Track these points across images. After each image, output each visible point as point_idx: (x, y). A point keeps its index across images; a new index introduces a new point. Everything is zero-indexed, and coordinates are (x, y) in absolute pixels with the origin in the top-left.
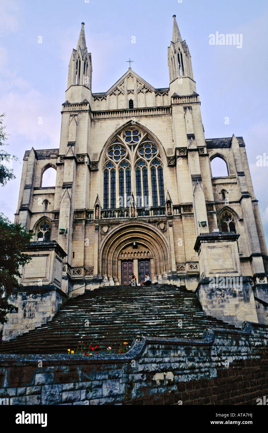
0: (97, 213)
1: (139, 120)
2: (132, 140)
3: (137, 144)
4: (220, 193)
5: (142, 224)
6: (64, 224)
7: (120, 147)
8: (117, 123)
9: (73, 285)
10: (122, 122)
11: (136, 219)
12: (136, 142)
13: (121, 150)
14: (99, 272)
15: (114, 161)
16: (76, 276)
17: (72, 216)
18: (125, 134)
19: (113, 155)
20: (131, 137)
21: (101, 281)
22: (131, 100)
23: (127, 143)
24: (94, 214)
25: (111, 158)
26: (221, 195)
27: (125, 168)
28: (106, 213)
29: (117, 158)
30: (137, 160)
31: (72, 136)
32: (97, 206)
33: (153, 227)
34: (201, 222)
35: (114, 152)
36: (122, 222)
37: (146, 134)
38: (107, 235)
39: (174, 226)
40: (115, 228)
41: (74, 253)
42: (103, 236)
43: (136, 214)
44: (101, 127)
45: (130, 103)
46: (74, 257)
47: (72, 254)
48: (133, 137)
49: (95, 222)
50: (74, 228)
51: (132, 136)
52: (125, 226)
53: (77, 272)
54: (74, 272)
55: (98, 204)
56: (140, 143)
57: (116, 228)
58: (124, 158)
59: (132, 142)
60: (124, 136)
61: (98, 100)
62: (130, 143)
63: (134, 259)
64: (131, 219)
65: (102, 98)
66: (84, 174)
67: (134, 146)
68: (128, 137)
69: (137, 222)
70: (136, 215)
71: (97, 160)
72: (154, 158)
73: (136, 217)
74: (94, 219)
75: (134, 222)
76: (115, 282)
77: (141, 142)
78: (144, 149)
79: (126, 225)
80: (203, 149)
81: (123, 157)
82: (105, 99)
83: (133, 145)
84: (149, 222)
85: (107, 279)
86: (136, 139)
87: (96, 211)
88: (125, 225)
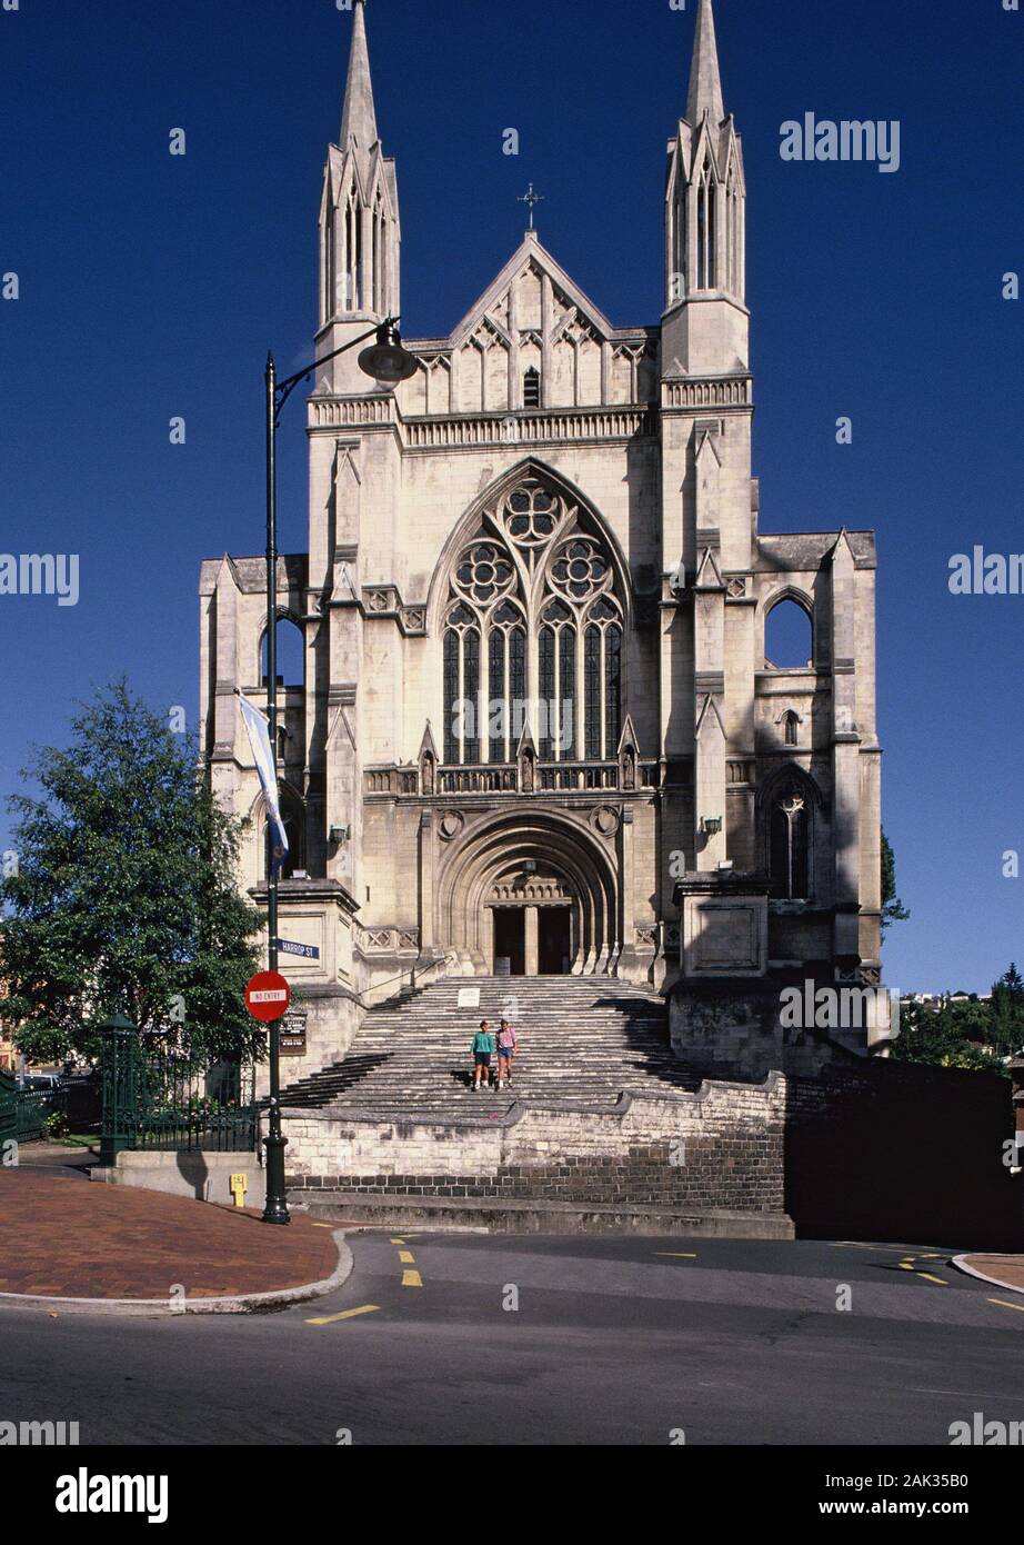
0: (428, 779)
1: (555, 459)
2: (532, 528)
3: (545, 545)
4: (778, 723)
5: (550, 812)
6: (341, 813)
7: (492, 555)
8: (485, 466)
9: (371, 973)
10: (502, 463)
11: (534, 797)
12: (544, 538)
13: (496, 565)
14: (436, 941)
15: (474, 602)
16: (377, 949)
17: (359, 786)
18: (510, 507)
19: (472, 581)
20: (528, 517)
21: (441, 964)
22: (532, 369)
23: (513, 538)
24: (420, 781)
25: (466, 591)
26: (783, 727)
27: (506, 626)
28: (451, 776)
29: (483, 593)
30: (546, 601)
31: (348, 524)
32: (429, 756)
33: (581, 821)
34: (706, 822)
35: (473, 571)
36: (496, 806)
37: (576, 508)
38: (455, 841)
39: (636, 821)
40: (477, 822)
41: (368, 888)
42: (445, 844)
43: (537, 782)
44: (433, 479)
45: (527, 384)
46: (368, 899)
47: (365, 890)
48: (536, 516)
49: (423, 801)
50: (366, 822)
51: (531, 513)
52: (503, 817)
53: (379, 938)
54: (371, 939)
55: (431, 749)
56: (557, 542)
57: (482, 822)
58: (505, 595)
59: (533, 538)
60: (507, 513)
61: (425, 370)
62: (524, 540)
63: (527, 906)
64: (522, 797)
65: (435, 361)
66: (386, 655)
67: (539, 551)
68: (518, 517)
69: (536, 806)
70: (535, 784)
71: (424, 601)
72: (595, 595)
73: (536, 792)
74: (420, 794)
75: (529, 805)
76: (476, 965)
77: (559, 538)
78: (567, 562)
79: (508, 816)
80: (743, 580)
81: (502, 589)
82: (447, 368)
83: (535, 549)
84: (572, 808)
85: (455, 957)
86: (545, 525)
87: (423, 772)
88: (505, 813)
